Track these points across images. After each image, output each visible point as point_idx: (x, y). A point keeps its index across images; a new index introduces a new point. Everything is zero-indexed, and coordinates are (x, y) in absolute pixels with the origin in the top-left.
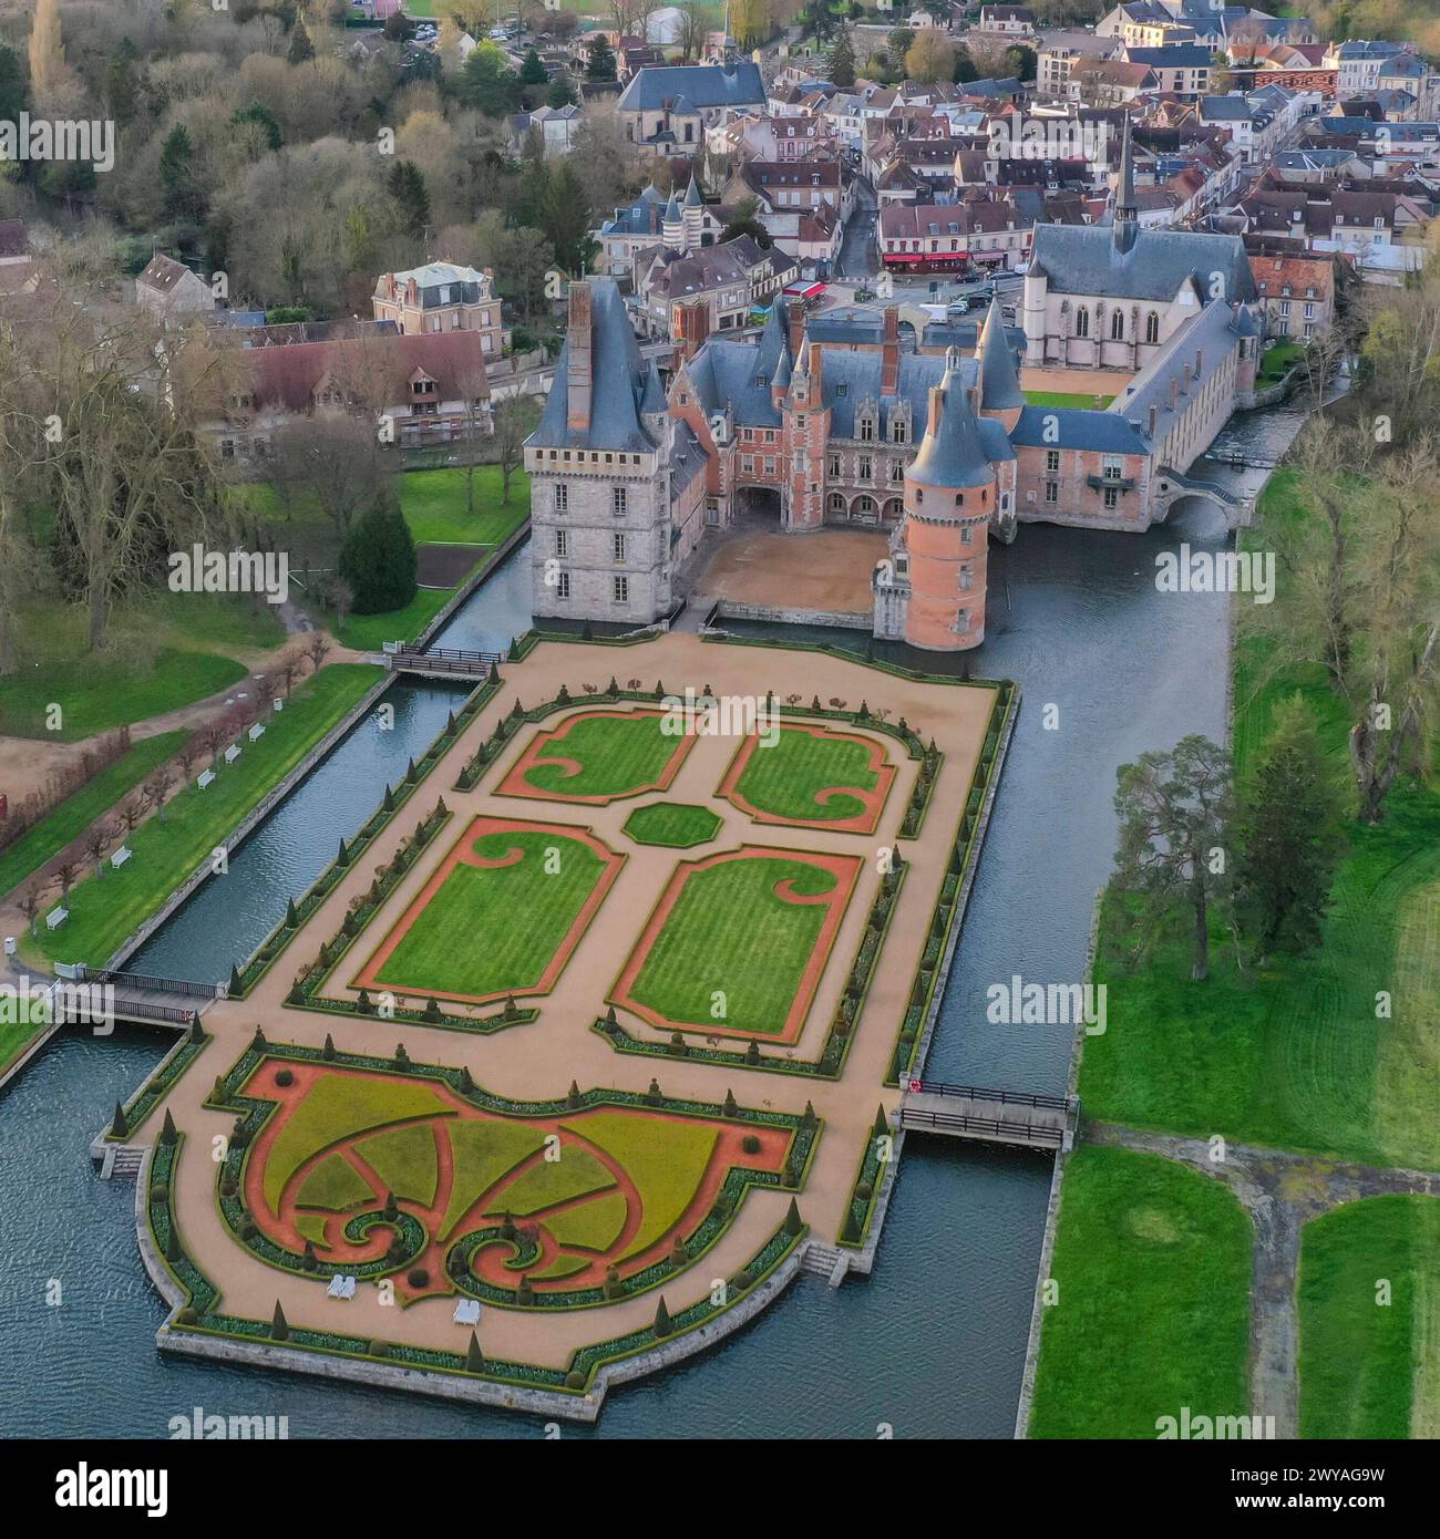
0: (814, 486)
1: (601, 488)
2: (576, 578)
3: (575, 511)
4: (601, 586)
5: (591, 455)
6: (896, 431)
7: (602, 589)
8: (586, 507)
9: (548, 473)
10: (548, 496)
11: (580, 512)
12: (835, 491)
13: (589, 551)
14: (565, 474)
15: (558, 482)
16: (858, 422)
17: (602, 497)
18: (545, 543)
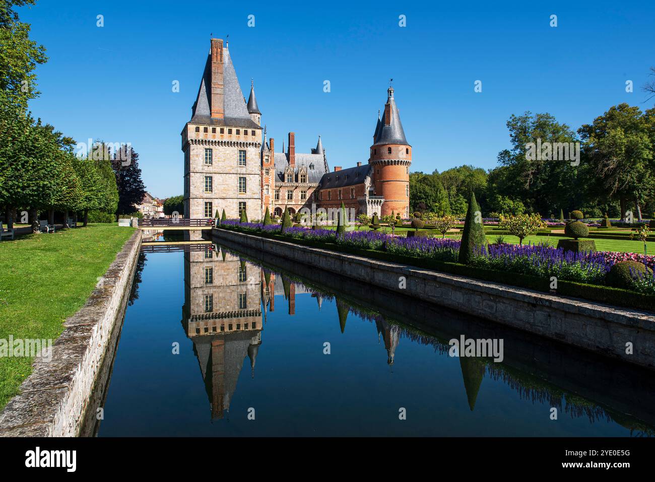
0: (272, 201)
1: (232, 151)
2: (217, 205)
3: (217, 164)
4: (232, 208)
5: (228, 130)
6: (302, 179)
7: (233, 210)
8: (223, 162)
9: (202, 141)
10: (201, 155)
11: (220, 165)
12: (278, 206)
13: (224, 188)
14: (212, 141)
15: (207, 147)
16: (286, 176)
17: (233, 156)
18: (198, 184)
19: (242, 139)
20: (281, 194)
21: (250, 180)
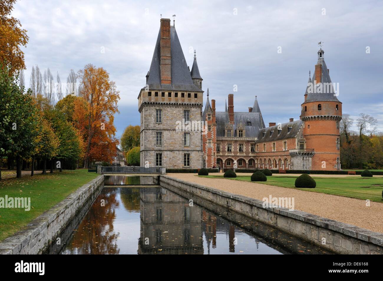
0: (214, 153)
1: (178, 110)
2: (166, 156)
3: (166, 122)
4: (178, 159)
5: (174, 94)
6: (240, 134)
7: (179, 160)
8: (171, 120)
9: (154, 103)
10: (153, 115)
11: (168, 123)
12: (219, 157)
13: (172, 142)
14: (162, 103)
15: (158, 108)
16: (226, 131)
17: (179, 115)
18: (151, 139)
19: (186, 101)
20: (221, 147)
21: (194, 134)
